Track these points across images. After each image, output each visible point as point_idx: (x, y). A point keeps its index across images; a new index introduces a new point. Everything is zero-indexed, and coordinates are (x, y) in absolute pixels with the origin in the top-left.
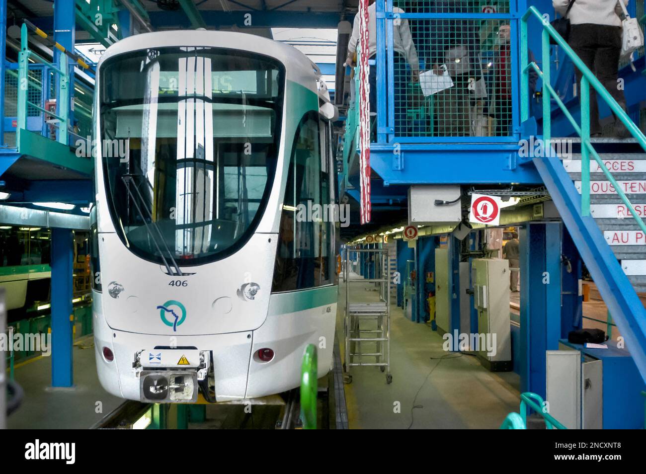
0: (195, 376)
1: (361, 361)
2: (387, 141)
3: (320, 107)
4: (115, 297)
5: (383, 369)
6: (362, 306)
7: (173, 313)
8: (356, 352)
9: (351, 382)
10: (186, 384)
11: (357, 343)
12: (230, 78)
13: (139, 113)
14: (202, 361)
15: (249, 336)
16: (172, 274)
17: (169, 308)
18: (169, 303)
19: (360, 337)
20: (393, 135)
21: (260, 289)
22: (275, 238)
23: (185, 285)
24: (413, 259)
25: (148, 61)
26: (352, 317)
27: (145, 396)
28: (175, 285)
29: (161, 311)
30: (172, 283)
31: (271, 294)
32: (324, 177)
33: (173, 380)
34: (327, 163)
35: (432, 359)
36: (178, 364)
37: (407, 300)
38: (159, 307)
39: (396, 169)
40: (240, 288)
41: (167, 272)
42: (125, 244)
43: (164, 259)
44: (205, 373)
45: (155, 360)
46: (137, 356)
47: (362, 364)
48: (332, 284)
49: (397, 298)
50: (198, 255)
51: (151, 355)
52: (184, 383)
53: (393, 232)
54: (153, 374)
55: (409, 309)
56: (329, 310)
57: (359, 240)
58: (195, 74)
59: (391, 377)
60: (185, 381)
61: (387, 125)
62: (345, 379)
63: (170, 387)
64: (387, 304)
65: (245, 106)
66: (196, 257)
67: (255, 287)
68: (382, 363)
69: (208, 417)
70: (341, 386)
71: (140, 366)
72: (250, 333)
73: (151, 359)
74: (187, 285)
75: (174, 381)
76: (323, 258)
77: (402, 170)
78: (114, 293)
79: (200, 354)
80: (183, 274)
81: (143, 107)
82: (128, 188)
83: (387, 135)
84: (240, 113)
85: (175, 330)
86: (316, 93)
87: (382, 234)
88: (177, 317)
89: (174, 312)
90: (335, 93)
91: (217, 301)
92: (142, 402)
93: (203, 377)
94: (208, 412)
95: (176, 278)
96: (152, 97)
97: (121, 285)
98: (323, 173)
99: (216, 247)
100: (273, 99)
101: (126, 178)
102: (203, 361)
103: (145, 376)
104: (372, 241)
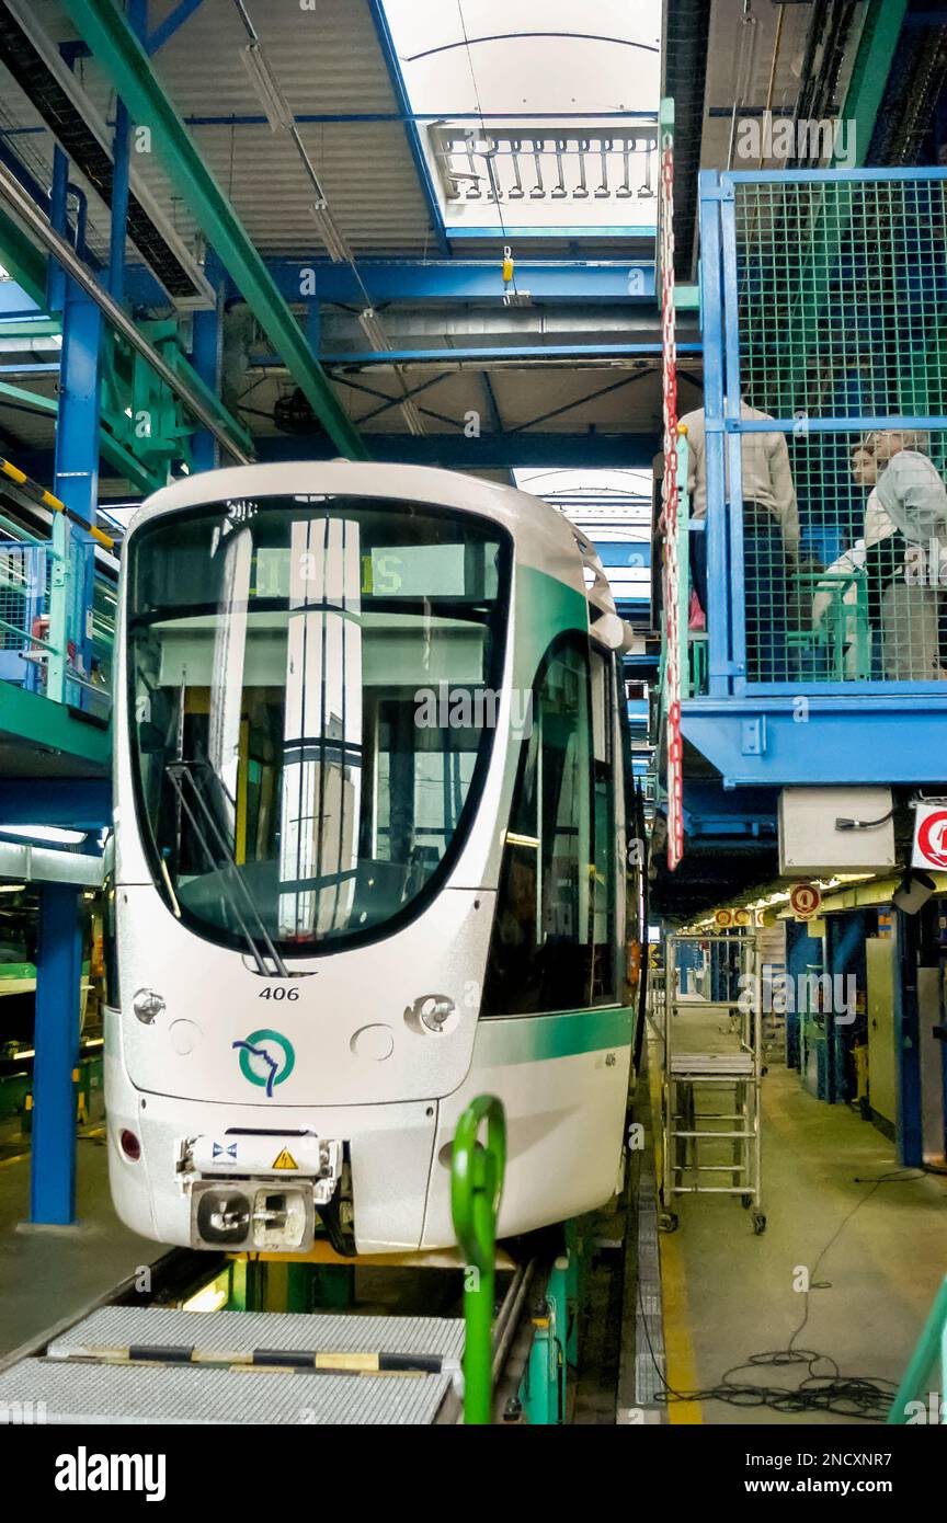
0: (308, 1193)
1: (697, 1181)
2: (731, 692)
3: (592, 622)
4: (147, 1022)
5: (747, 1200)
6: (698, 1061)
7: (267, 1058)
8: (688, 1163)
9: (674, 1229)
10: (290, 1211)
11: (689, 1140)
12: (397, 561)
13: (208, 635)
14: (325, 1161)
15: (429, 1111)
16: (266, 973)
17: (260, 1046)
18: (259, 1035)
19: (697, 1128)
20: (743, 679)
21: (454, 1008)
22: (490, 900)
23: (293, 997)
24: (821, 964)
25: (228, 527)
26: (680, 1084)
27: (202, 1235)
28: (272, 998)
29: (242, 1052)
30: (266, 994)
31: (479, 1020)
32: (601, 772)
33: (262, 1202)
34: (609, 742)
35: (857, 1181)
36: (274, 1167)
37: (807, 1053)
38: (236, 1045)
39: (750, 751)
40: (412, 1006)
41: (257, 970)
42: (171, 909)
43: (251, 942)
44: (331, 1189)
45: (224, 1157)
46: (187, 1146)
47: (699, 1189)
48: (620, 1005)
49: (786, 1048)
50: (325, 935)
51: (216, 1146)
52: (285, 1210)
53: (772, 902)
54: (219, 1187)
55: (812, 1073)
56: (610, 1061)
57: (706, 922)
58: (326, 554)
59: (764, 1220)
60: (287, 1205)
61: (730, 657)
62: (663, 1220)
63: (256, 1216)
64: (754, 1055)
65: (429, 617)
66: (319, 938)
67: (445, 1005)
68: (744, 1186)
69: (359, 1298)
70: (653, 1237)
71: (193, 1169)
72: (433, 1104)
73: (215, 1154)
74: (297, 997)
75: (264, 1203)
76: (597, 946)
77: (764, 755)
78: (146, 1014)
79: (321, 1147)
80: (291, 975)
81: (215, 622)
82: (178, 789)
83: (731, 679)
84: (417, 634)
85: (270, 1094)
86: (582, 593)
87: (750, 907)
88: (275, 1067)
89: (269, 1054)
90: (651, 606)
91: (362, 1032)
92: (196, 1249)
93: (325, 1196)
94: (359, 1285)
95: (274, 983)
96: (234, 600)
97: (160, 998)
98: (599, 762)
99: (363, 919)
100: (487, 604)
101: (176, 768)
102: (327, 1163)
103: (201, 1193)
104: (729, 922)
